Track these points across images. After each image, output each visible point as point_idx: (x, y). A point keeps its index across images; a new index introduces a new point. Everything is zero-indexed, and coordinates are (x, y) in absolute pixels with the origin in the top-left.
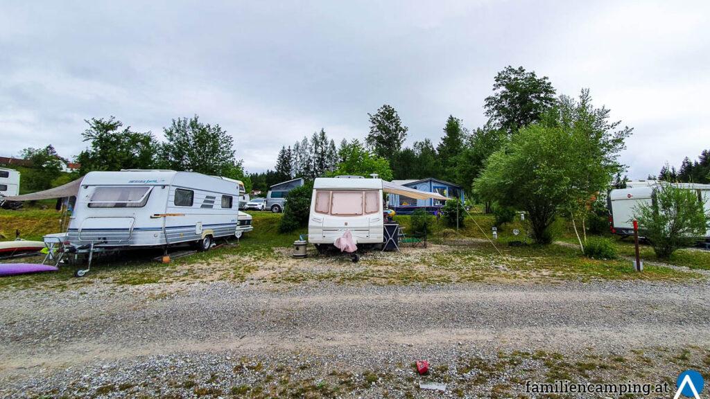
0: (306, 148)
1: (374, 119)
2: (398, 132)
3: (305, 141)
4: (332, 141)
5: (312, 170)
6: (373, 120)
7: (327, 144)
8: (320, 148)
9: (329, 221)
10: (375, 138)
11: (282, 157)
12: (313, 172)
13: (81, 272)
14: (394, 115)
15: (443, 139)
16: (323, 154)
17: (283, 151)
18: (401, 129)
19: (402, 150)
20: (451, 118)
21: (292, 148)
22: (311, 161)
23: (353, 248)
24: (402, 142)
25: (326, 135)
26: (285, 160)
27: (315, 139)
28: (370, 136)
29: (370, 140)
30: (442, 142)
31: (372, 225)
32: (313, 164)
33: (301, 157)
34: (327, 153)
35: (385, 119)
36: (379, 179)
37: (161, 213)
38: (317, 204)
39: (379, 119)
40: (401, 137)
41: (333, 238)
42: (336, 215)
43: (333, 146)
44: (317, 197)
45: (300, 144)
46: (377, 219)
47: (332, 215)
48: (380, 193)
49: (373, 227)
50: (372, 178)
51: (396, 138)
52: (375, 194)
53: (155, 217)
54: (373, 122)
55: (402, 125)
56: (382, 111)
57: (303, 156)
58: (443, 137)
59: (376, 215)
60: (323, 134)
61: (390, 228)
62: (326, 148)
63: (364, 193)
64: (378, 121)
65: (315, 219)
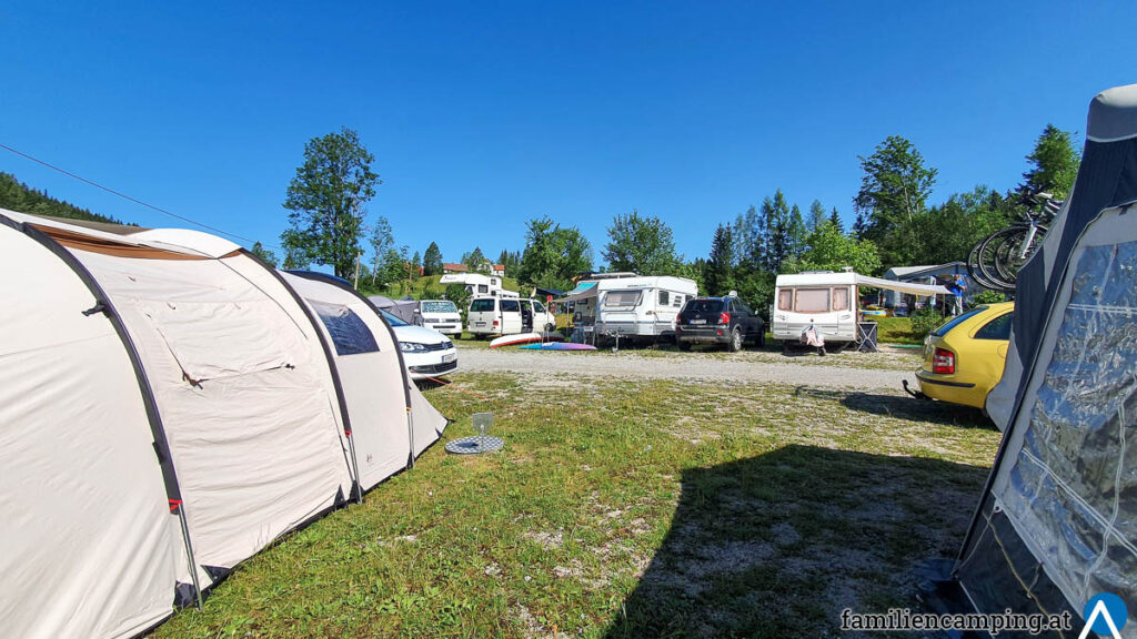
0: (754, 221)
1: (870, 164)
2: (916, 180)
3: (751, 213)
4: (795, 208)
5: (764, 255)
6: (868, 166)
7: (786, 212)
8: (775, 220)
9: (793, 317)
10: (872, 195)
11: (719, 239)
12: (765, 258)
13: (614, 350)
14: (909, 151)
15: (1028, 176)
16: (780, 228)
17: (720, 231)
18: (924, 172)
19: (924, 210)
20: (1050, 131)
21: (732, 225)
22: (762, 241)
23: (820, 343)
24: (926, 196)
25: (785, 198)
26: (723, 242)
27: (767, 209)
28: (862, 194)
29: (861, 200)
30: (1025, 182)
31: (841, 322)
32: (764, 245)
33: (745, 236)
34: (787, 226)
35: (890, 161)
36: (853, 274)
37: (652, 309)
38: (780, 301)
39: (879, 162)
40: (923, 188)
41: (798, 334)
42: (802, 312)
43: (796, 214)
44: (780, 295)
45: (744, 218)
46: (848, 316)
47: (796, 311)
48: (853, 287)
49: (843, 321)
50: (847, 268)
51: (912, 190)
52: (847, 289)
53: (649, 313)
54: (867, 170)
55: (925, 167)
56: (884, 148)
57: (750, 234)
58: (1029, 173)
59: (846, 312)
60: (778, 198)
61: (866, 327)
62: (785, 218)
63: (832, 290)
64: (877, 166)
65: (778, 315)
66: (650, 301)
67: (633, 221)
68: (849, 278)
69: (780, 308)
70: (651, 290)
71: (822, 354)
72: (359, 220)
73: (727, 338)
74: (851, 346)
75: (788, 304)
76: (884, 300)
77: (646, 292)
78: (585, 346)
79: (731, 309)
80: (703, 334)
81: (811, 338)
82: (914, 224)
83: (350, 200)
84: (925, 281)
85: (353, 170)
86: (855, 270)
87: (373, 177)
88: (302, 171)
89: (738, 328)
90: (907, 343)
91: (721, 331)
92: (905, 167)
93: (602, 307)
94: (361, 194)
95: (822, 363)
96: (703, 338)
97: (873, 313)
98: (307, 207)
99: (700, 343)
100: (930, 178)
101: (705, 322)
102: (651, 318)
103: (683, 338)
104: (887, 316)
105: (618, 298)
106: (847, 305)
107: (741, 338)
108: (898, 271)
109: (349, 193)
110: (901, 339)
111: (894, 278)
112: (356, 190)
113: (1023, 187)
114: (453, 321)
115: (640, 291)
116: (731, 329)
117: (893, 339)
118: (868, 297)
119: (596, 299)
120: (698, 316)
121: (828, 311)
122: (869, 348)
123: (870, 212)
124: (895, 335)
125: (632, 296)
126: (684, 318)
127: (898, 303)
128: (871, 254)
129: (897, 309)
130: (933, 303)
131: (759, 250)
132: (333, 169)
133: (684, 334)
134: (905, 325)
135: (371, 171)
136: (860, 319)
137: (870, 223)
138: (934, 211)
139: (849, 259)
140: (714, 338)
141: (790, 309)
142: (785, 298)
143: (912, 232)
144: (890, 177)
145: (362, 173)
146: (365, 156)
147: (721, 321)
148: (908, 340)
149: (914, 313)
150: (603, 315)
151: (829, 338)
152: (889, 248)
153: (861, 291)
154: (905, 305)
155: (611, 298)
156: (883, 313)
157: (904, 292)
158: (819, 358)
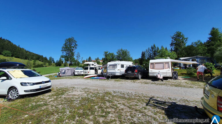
1: (173, 37)
2: (183, 40)
3: (149, 49)
4: (158, 47)
5: (152, 57)
6: (173, 38)
8: (154, 50)
9: (154, 71)
10: (174, 43)
13: (110, 79)
14: (181, 34)
15: (209, 38)
16: (155, 51)
17: (143, 52)
18: (185, 38)
19: (186, 46)
20: (213, 28)
21: (145, 51)
23: (161, 78)
25: (155, 46)
26: (143, 55)
27: (152, 48)
28: (171, 43)
29: (172, 45)
30: (208, 39)
32: (152, 55)
35: (177, 36)
36: (170, 59)
37: (119, 69)
38: (151, 66)
39: (175, 37)
40: (185, 42)
41: (155, 75)
42: (156, 69)
43: (158, 49)
44: (151, 65)
45: (147, 50)
46: (169, 70)
47: (155, 69)
48: (170, 63)
49: (168, 72)
50: (168, 58)
51: (183, 42)
52: (168, 63)
53: (118, 70)
54: (172, 38)
55: (185, 37)
56: (176, 34)
57: (149, 53)
58: (209, 37)
59: (169, 69)
60: (154, 45)
61: (174, 73)
62: (156, 49)
63: (164, 63)
64: (174, 38)
65: (150, 70)
66: (119, 67)
67: (121, 50)
68: (169, 60)
69: (151, 68)
70: (119, 64)
71: (162, 81)
72: (74, 53)
73: (137, 76)
74: (170, 78)
75: (152, 67)
76: (179, 65)
77: (118, 65)
78: (104, 78)
79: (138, 69)
80: (130, 75)
81: (159, 76)
82: (184, 49)
83: (73, 49)
84: (188, 61)
85: (73, 44)
86: (170, 58)
87: (77, 45)
88: (64, 44)
89: (140, 73)
90: (186, 76)
91: (135, 74)
92: (181, 37)
93: (108, 69)
94: (75, 48)
95: (162, 84)
96: (131, 76)
97: (176, 68)
98: (65, 51)
99: (130, 77)
100: (186, 39)
101: (131, 72)
102: (119, 71)
103: (126, 76)
104: (180, 69)
105: (112, 66)
106: (169, 67)
107: (141, 76)
108: (182, 58)
109: (72, 48)
110: (184, 75)
111: (181, 60)
112: (74, 47)
113: (208, 40)
114: (81, 72)
115: (116, 65)
116: (138, 74)
117: (182, 75)
118: (174, 65)
119: (107, 67)
120: (129, 71)
121: (164, 69)
122: (176, 78)
123: (174, 47)
124: (182, 74)
125: (115, 66)
126: (126, 71)
127: (182, 66)
128: (174, 55)
129: (182, 67)
130: (191, 66)
131: (151, 56)
132: (70, 44)
133: (126, 75)
134: (185, 71)
135: (76, 44)
136: (173, 71)
137: (174, 49)
138: (188, 46)
139: (169, 56)
140: (133, 76)
141: (153, 68)
142: (152, 66)
143: (183, 51)
144: (178, 40)
145: (75, 44)
146: (75, 41)
147: (135, 72)
148: (186, 75)
149: (187, 68)
150: (108, 70)
151: (164, 76)
152: (178, 54)
153: (172, 63)
154: (184, 66)
155: (110, 67)
156: (178, 68)
157: (184, 63)
158: (161, 82)
